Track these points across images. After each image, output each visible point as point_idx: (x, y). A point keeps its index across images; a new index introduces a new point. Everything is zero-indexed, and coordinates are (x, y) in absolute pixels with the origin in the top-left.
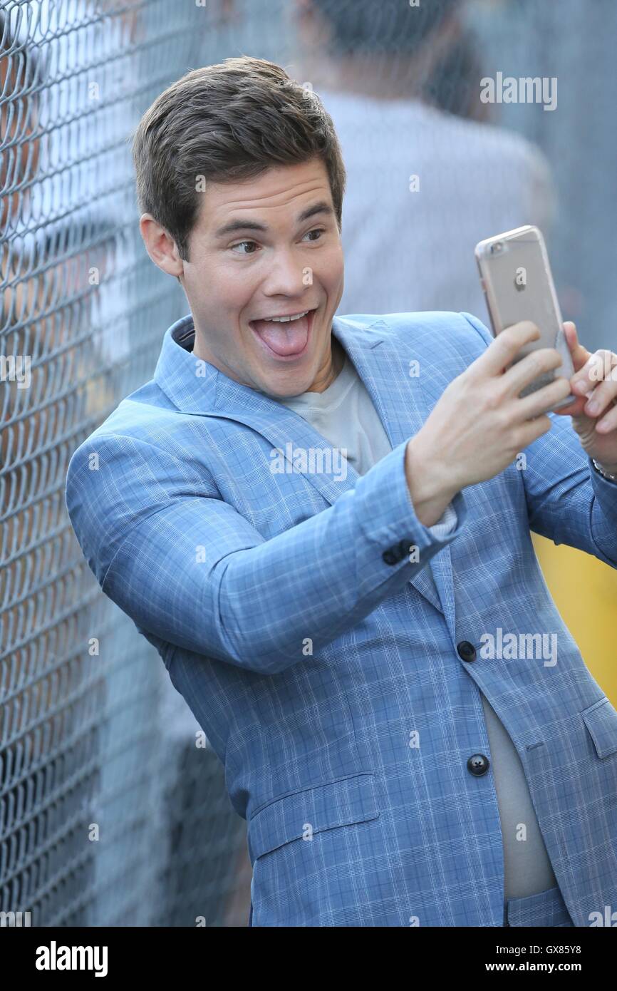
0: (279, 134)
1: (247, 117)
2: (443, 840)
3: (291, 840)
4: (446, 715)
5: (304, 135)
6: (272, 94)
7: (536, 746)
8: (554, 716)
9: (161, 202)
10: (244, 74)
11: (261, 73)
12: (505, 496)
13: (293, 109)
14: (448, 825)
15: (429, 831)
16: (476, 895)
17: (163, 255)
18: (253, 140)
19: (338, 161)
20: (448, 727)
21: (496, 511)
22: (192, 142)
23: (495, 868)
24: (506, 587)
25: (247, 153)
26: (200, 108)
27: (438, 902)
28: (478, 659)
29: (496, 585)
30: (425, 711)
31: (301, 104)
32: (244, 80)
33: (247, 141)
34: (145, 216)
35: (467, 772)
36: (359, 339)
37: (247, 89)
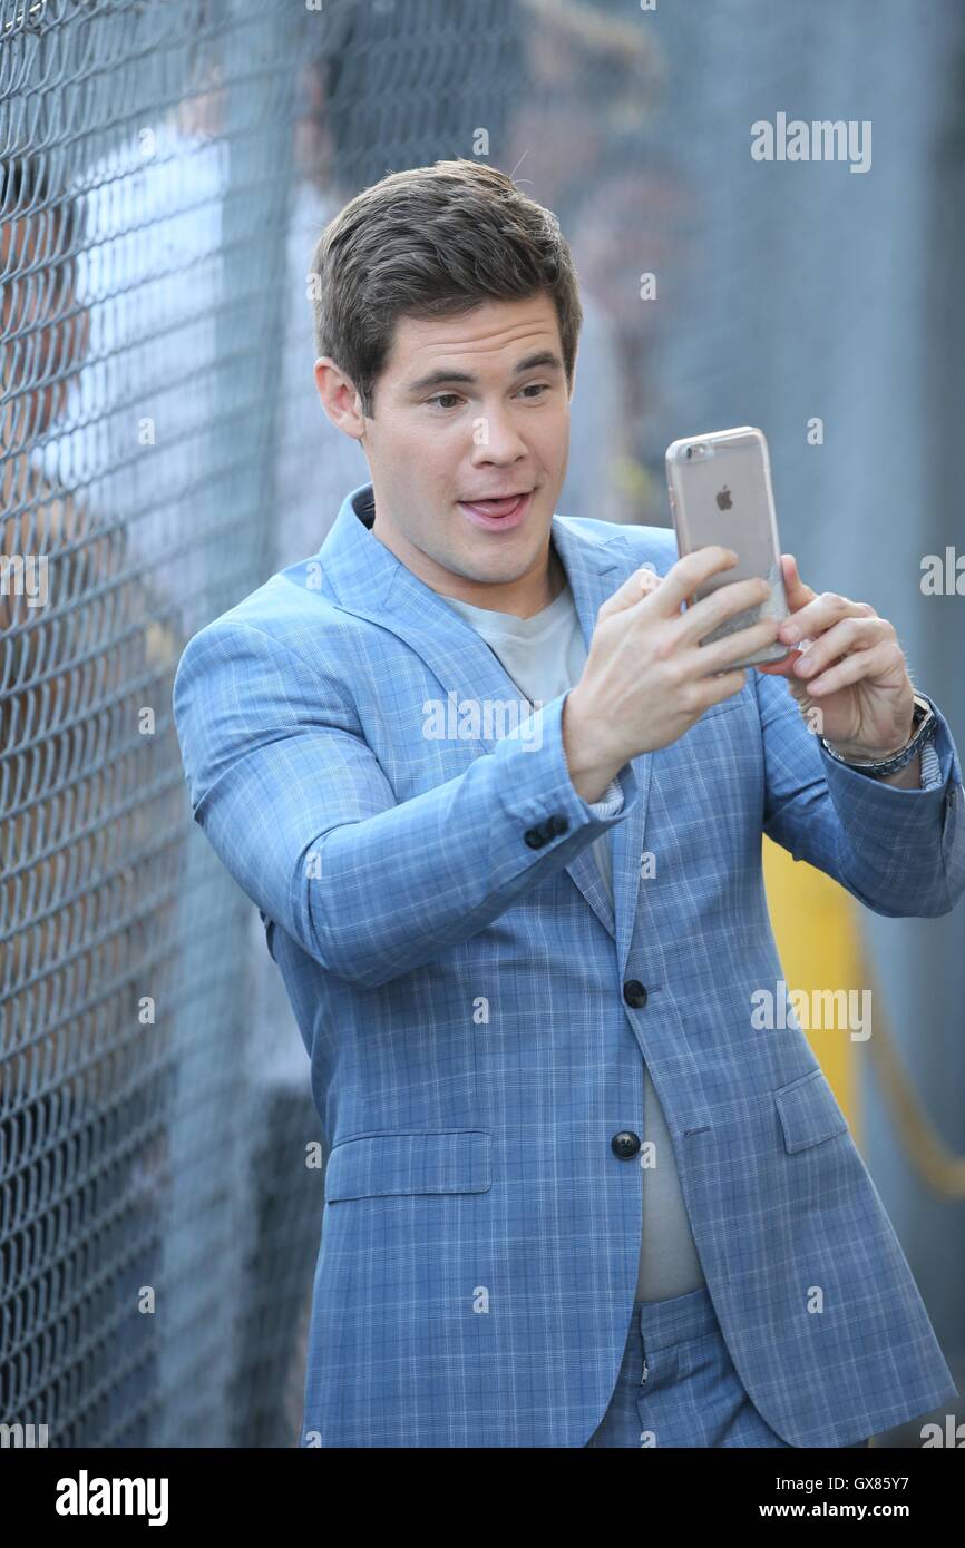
0: (497, 261)
1: (458, 237)
2: (565, 1233)
3: (374, 1194)
4: (595, 1075)
5: (528, 263)
6: (492, 210)
7: (698, 1131)
8: (733, 1093)
9: (342, 339)
10: (460, 182)
11: (481, 182)
12: (734, 796)
13: (516, 229)
14: (574, 1215)
15: (549, 1219)
16: (596, 1310)
17: (342, 412)
18: (463, 266)
19: (572, 300)
20: (595, 1089)
21: (716, 813)
22: (385, 264)
23: (626, 1279)
24: (710, 915)
25: (455, 283)
26: (398, 221)
27: (546, 1311)
28: (649, 1006)
29: (696, 912)
30: (570, 1064)
31: (529, 224)
32: (458, 189)
33: (456, 268)
34: (322, 360)
35: (611, 1152)
36: (586, 558)
37: (461, 200)
